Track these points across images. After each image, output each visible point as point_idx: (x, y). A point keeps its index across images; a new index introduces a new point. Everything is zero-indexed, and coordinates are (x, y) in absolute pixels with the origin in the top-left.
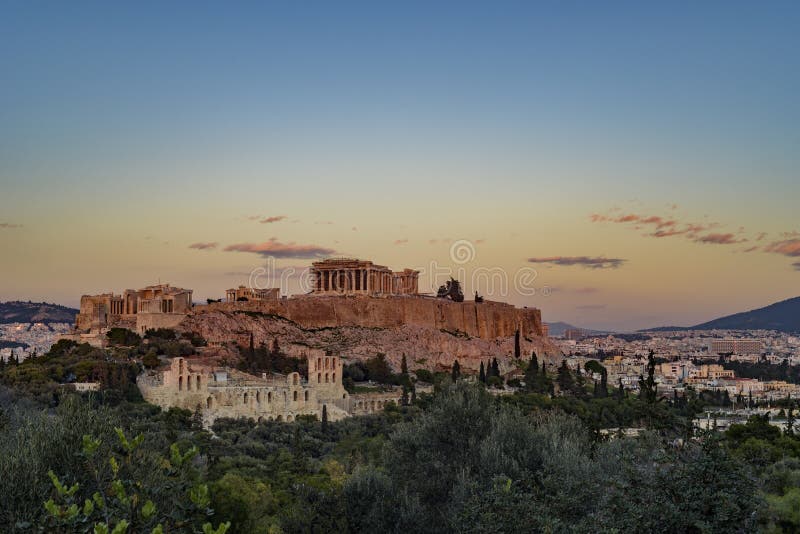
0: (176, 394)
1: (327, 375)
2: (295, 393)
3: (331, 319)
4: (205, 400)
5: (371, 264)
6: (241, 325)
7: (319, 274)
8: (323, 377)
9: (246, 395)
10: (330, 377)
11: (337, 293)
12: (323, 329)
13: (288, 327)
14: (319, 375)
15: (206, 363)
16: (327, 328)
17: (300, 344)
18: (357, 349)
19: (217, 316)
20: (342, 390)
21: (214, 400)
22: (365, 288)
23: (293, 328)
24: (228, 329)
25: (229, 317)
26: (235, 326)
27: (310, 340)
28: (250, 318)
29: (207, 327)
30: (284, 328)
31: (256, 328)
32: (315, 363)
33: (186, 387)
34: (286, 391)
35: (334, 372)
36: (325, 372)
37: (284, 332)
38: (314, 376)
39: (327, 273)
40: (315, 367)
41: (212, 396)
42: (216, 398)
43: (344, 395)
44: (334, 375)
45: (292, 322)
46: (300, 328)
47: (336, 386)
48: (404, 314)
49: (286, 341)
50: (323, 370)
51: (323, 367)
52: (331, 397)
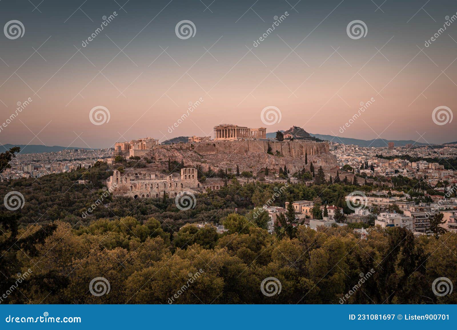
1: (190, 176)
2: (170, 184)
3: (213, 151)
4: (129, 187)
5: (237, 126)
6: (172, 154)
7: (217, 131)
8: (188, 176)
9: (146, 185)
10: (191, 176)
11: (224, 139)
12: (210, 155)
13: (194, 154)
14: (186, 176)
15: (148, 170)
16: (212, 154)
17: (197, 161)
18: (222, 163)
19: (163, 150)
20: (197, 182)
21: (133, 187)
22: (235, 137)
23: (196, 155)
24: (167, 155)
25: (168, 150)
26: (170, 154)
27: (202, 159)
28: (176, 151)
29: (157, 155)
30: (192, 155)
31: (179, 154)
32: (183, 171)
33: (120, 182)
34: (165, 183)
35: (193, 174)
36: (189, 175)
37: (191, 156)
38: (183, 176)
39: (220, 130)
40: (183, 173)
41: (133, 186)
42: (135, 186)
43: (199, 184)
44: (193, 176)
45: (195, 152)
46: (199, 155)
47: (194, 180)
48: (249, 147)
49: (192, 160)
50: (187, 174)
51: (187, 172)
52: (191, 185)
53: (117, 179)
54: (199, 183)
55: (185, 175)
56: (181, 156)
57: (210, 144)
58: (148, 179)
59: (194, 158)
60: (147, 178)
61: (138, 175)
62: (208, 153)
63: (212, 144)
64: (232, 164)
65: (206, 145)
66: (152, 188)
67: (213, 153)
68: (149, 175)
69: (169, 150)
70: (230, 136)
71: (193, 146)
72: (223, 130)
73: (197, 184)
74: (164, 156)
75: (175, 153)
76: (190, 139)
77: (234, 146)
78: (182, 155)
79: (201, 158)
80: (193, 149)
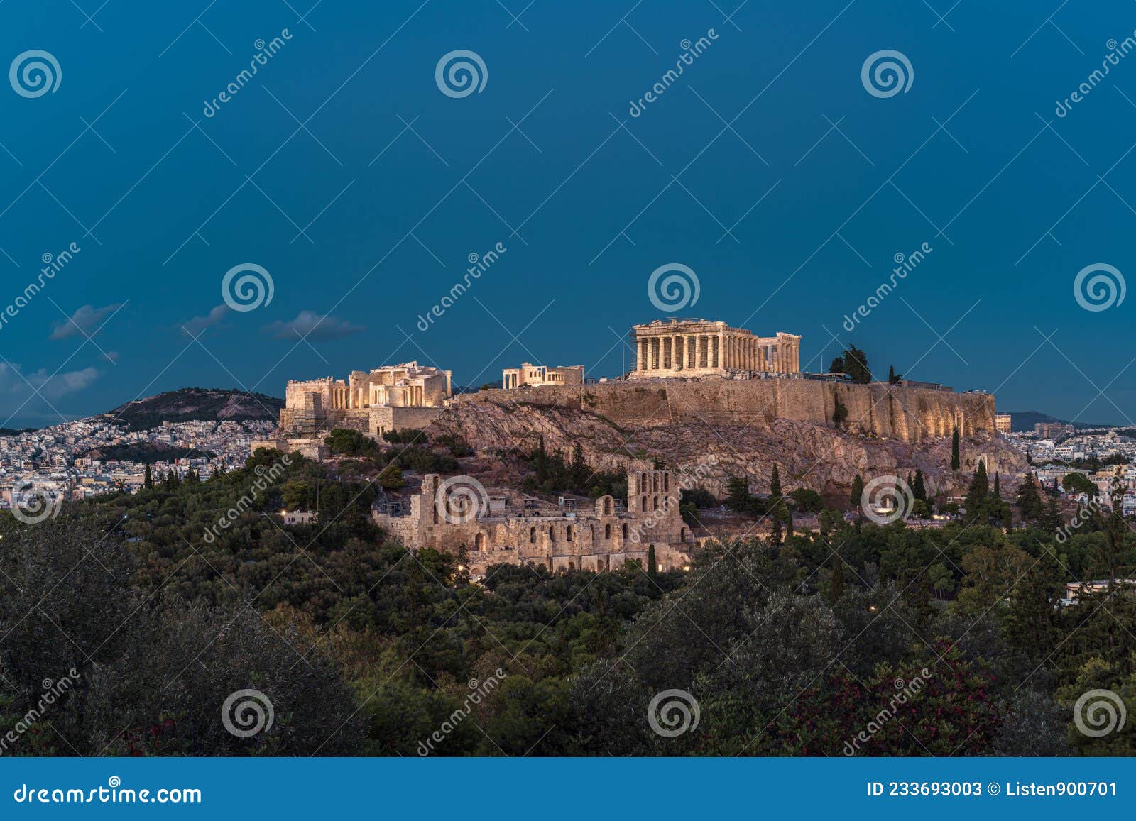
0: (430, 529)
1: (656, 499)
2: (608, 526)
3: (661, 414)
4: (474, 539)
6: (526, 423)
8: (650, 502)
9: (533, 530)
10: (661, 501)
11: (671, 373)
12: (650, 430)
13: (597, 426)
14: (644, 499)
16: (658, 428)
17: (614, 451)
20: (679, 523)
22: (715, 364)
23: (605, 428)
24: (506, 429)
26: (517, 425)
27: (630, 445)
28: (538, 413)
29: (473, 427)
30: (591, 428)
31: (548, 426)
32: (638, 481)
34: (594, 523)
35: (666, 494)
36: (654, 494)
37: (591, 434)
38: (637, 501)
39: (655, 341)
40: (638, 487)
42: (490, 534)
43: (683, 530)
45: (602, 419)
46: (616, 427)
47: (670, 515)
48: (776, 404)
49: (594, 447)
50: (651, 491)
51: (650, 486)
52: (663, 533)
54: (684, 525)
55: (643, 495)
56: (557, 431)
57: (650, 391)
59: (603, 441)
62: (646, 422)
63: (655, 388)
64: (738, 462)
65: (634, 393)
66: (552, 541)
67: (660, 424)
69: (512, 412)
70: (698, 363)
71: (592, 397)
72: (668, 341)
73: (678, 531)
74: (498, 432)
75: (532, 419)
76: (507, 376)
77: (728, 397)
79: (628, 442)
80: (592, 405)
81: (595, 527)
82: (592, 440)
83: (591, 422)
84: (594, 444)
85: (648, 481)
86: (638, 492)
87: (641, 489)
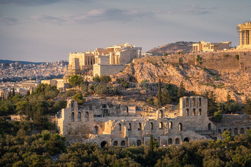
0: (69, 124)
1: (194, 110)
2: (161, 123)
3: (236, 66)
4: (92, 128)
6: (165, 72)
7: (243, 32)
8: (191, 110)
9: (120, 125)
10: (197, 110)
12: (229, 74)
13: (201, 72)
14: (188, 110)
15: (125, 100)
17: (208, 85)
19: (148, 66)
20: (207, 120)
21: (99, 128)
23: (205, 73)
24: (156, 75)
25: (157, 65)
26: (161, 73)
27: (216, 82)
28: (171, 68)
29: (140, 74)
32: (184, 102)
33: (76, 120)
34: (153, 122)
35: (200, 107)
36: (193, 108)
37: (197, 76)
38: (183, 110)
41: (98, 125)
43: (209, 124)
44: (200, 110)
45: (205, 69)
47: (202, 117)
49: (198, 83)
50: (191, 106)
51: (191, 104)
52: (197, 126)
53: (73, 113)
54: (210, 122)
55: (186, 108)
56: (180, 76)
57: (231, 56)
58: (123, 115)
59: (203, 80)
60: (122, 113)
61: (108, 108)
62: (227, 71)
63: (234, 55)
65: (222, 57)
66: (129, 130)
67: (235, 72)
68: (126, 108)
69: (160, 66)
71: (201, 59)
73: (207, 124)
74: (152, 76)
75: (169, 70)
76: (194, 47)
78: (182, 73)
79: (215, 80)
80: (201, 63)
81: (154, 124)
82: (197, 79)
83: (198, 71)
84: (198, 81)
85: (189, 102)
86: (184, 107)
87: (185, 105)
